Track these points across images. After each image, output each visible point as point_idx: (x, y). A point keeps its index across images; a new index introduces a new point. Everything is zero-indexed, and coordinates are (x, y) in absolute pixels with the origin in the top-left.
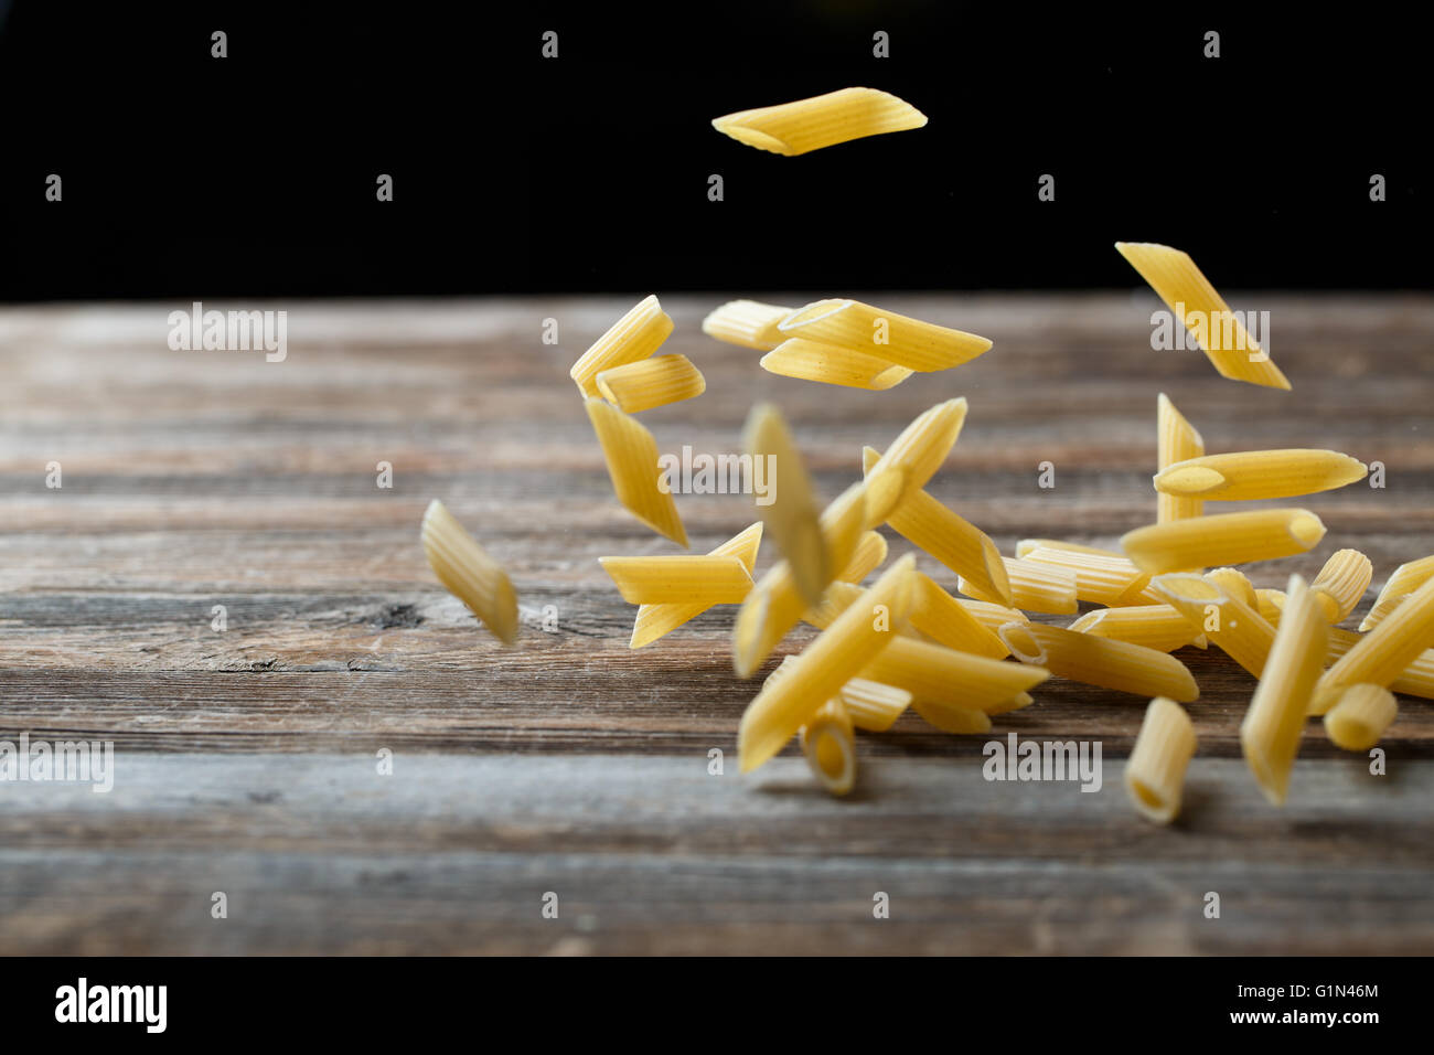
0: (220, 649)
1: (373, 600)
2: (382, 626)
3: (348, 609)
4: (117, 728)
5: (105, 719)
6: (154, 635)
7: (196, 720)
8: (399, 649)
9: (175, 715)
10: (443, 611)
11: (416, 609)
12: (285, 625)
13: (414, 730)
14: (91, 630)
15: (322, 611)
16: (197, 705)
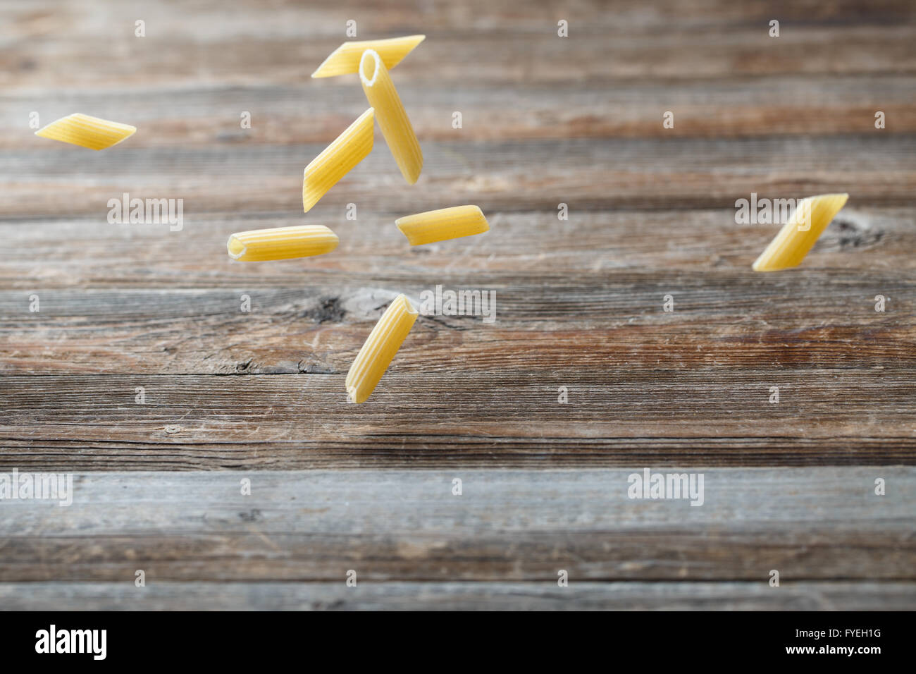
0: (215, 347)
1: (312, 293)
2: (319, 321)
3: (297, 302)
4: (152, 438)
5: (144, 429)
6: (172, 332)
7: (202, 429)
8: (331, 347)
9: (189, 423)
10: (358, 304)
11: (341, 302)
12: (256, 320)
13: (344, 438)
14: (131, 327)
15: (279, 305)
16: (202, 413)
